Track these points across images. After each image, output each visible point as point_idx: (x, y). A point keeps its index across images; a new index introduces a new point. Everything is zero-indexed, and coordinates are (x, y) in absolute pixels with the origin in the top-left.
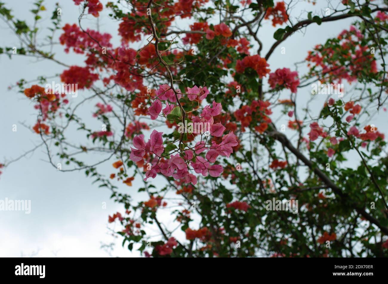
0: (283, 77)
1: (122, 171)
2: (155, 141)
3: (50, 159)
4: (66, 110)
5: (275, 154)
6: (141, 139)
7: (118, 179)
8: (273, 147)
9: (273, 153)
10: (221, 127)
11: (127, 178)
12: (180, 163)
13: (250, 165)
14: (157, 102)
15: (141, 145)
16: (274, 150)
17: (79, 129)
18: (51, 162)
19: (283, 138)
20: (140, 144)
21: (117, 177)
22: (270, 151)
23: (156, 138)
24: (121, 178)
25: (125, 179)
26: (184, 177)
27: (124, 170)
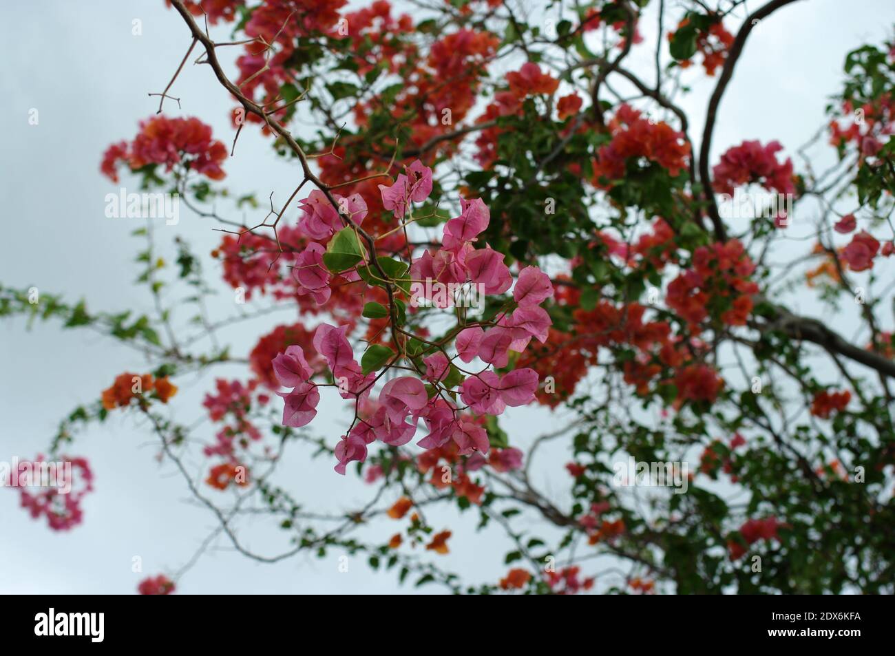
0: (745, 164)
1: (417, 524)
2: (331, 351)
3: (234, 539)
4: (270, 418)
5: (813, 380)
6: (296, 360)
7: (413, 544)
8: (804, 362)
9: (806, 378)
10: (492, 257)
11: (433, 534)
12: (412, 391)
13: (762, 426)
14: (314, 251)
15: (299, 375)
16: (807, 370)
17: (315, 455)
18: (238, 547)
19: (815, 329)
20: (295, 373)
21: (407, 540)
22: (800, 374)
23: (334, 345)
24: (420, 539)
25: (428, 539)
26: (449, 437)
27: (420, 519)
